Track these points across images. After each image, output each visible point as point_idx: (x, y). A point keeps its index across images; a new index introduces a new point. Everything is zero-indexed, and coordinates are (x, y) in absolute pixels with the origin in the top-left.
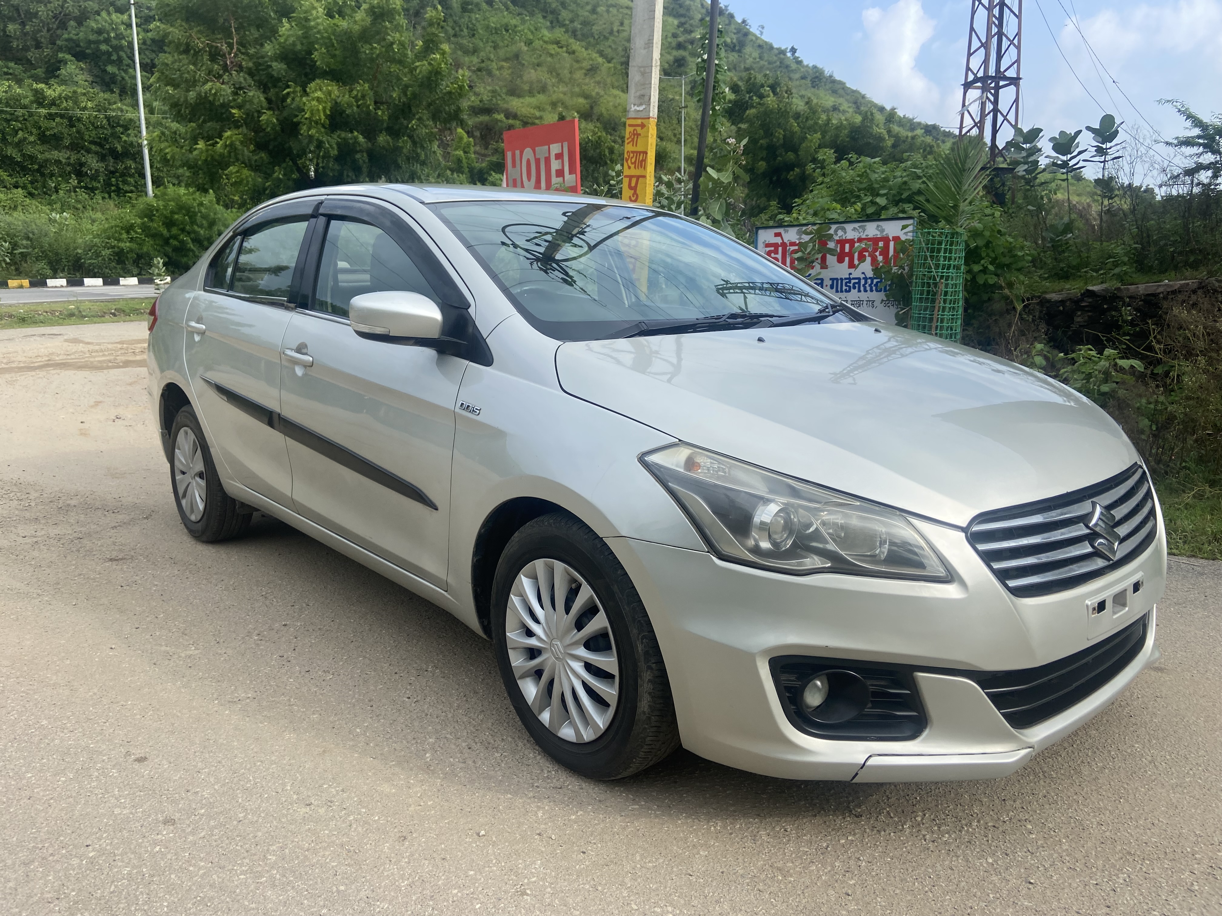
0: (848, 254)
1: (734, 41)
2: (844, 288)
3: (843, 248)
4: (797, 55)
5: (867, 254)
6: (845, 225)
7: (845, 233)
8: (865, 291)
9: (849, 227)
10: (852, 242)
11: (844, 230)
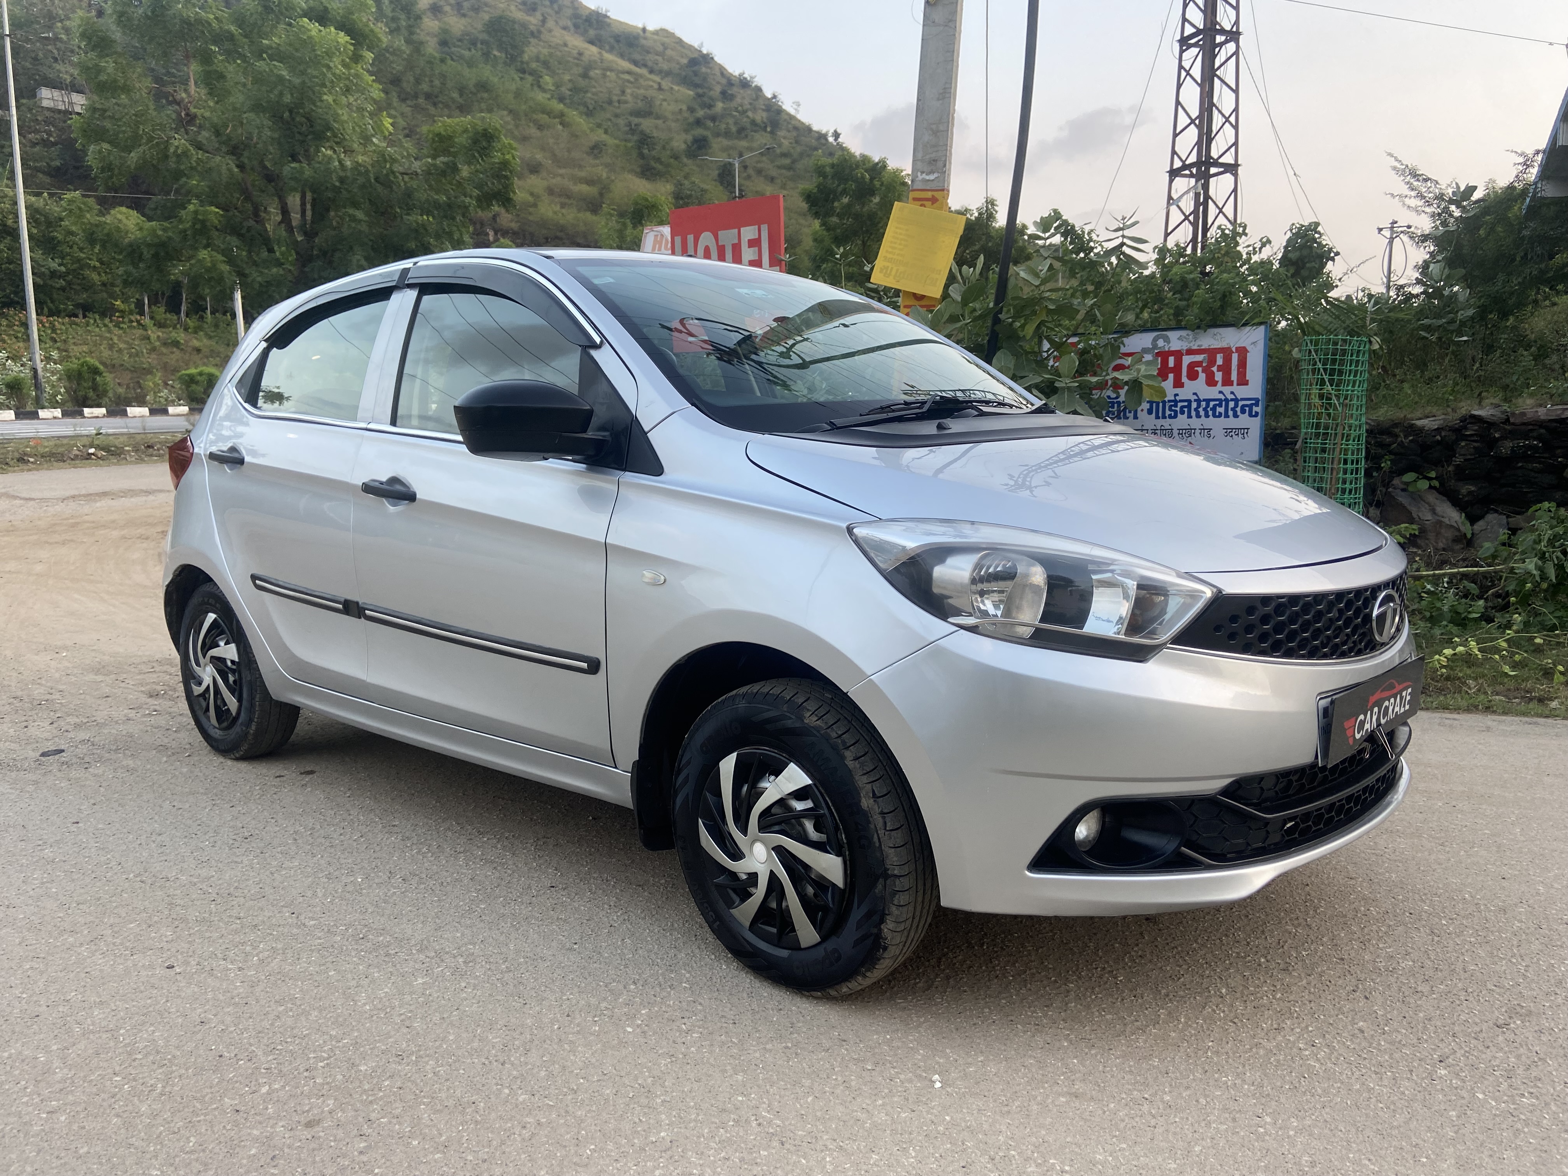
0: (1172, 370)
1: (765, 120)
2: (1168, 413)
3: (1165, 362)
4: (840, 140)
5: (1200, 369)
6: (1169, 334)
7: (1169, 342)
8: (1198, 416)
9: (1173, 335)
10: (1178, 355)
11: (1167, 340)
